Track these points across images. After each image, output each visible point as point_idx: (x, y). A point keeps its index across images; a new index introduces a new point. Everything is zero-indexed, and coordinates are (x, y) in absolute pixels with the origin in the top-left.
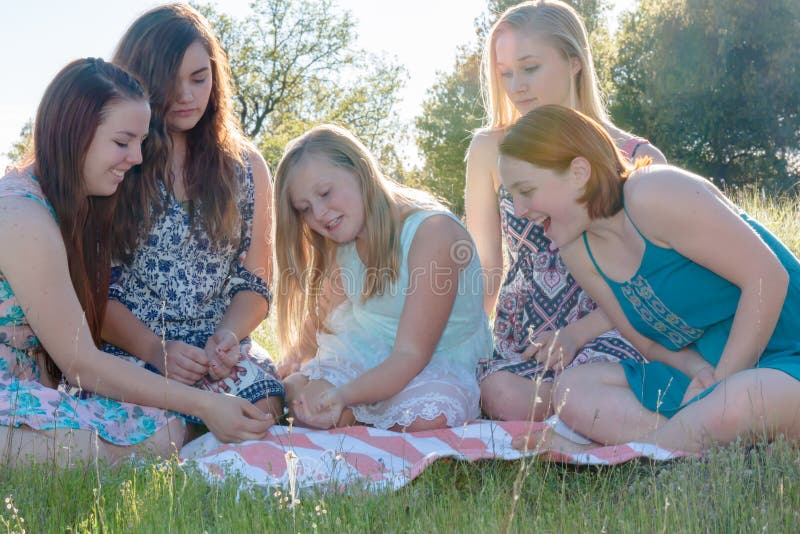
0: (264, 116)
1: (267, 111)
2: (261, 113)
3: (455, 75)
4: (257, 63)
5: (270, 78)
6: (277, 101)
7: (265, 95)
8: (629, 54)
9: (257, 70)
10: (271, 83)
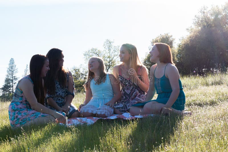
0: (108, 69)
1: (109, 68)
2: (108, 68)
3: (146, 58)
4: (106, 59)
5: (109, 61)
6: (111, 66)
7: (108, 65)
8: (180, 51)
9: (106, 60)
10: (109, 63)
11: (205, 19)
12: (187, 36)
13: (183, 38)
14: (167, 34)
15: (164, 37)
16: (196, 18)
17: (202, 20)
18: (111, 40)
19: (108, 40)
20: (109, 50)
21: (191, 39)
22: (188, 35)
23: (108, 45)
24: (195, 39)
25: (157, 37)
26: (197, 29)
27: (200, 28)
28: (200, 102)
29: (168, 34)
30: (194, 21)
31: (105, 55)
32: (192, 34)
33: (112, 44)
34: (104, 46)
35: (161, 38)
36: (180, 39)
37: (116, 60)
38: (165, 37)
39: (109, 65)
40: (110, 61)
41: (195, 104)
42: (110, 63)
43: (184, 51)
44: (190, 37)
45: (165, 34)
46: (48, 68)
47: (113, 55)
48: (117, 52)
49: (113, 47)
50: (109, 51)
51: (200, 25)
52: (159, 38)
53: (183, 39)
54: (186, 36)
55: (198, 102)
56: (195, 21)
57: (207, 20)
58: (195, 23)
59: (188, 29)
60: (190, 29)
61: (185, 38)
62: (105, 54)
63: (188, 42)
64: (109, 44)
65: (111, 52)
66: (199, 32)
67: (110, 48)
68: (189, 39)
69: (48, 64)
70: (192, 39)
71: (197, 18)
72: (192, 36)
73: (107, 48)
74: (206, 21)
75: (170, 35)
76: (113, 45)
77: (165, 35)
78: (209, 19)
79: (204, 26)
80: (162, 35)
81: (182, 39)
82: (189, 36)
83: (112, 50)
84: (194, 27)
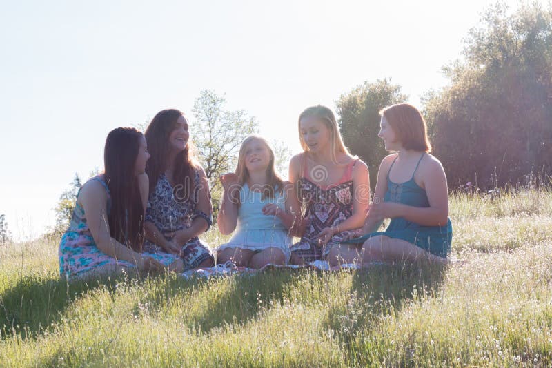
11: (500, 41)
12: (444, 88)
13: (431, 93)
14: (386, 81)
15: (375, 89)
16: (472, 37)
17: (490, 45)
18: (218, 94)
19: (206, 94)
20: (211, 123)
21: (456, 97)
22: (447, 87)
23: (208, 107)
24: (466, 98)
25: (356, 88)
26: (475, 69)
27: (482, 67)
28: (483, 244)
29: (388, 82)
30: (467, 45)
31: (196, 139)
32: (460, 83)
33: (218, 105)
34: (193, 111)
35: (368, 92)
36: (422, 99)
37: (231, 155)
38: (378, 91)
39: (210, 167)
40: (212, 158)
41: (473, 248)
42: (211, 164)
43: (434, 134)
44: (454, 93)
45: (378, 81)
46: (147, 155)
47: (221, 137)
48: (234, 130)
49: (222, 114)
50: (208, 128)
51: (483, 59)
52: (361, 92)
53: (432, 98)
54: (442, 90)
55: (478, 244)
56: (471, 47)
57: (504, 43)
58: (471, 52)
59: (446, 69)
60: (453, 68)
61: (437, 95)
62: (198, 135)
63: (448, 109)
64: (212, 105)
65: (216, 129)
66: (480, 78)
67: (213, 117)
68: (450, 98)
69: (146, 146)
70: (457, 99)
71: (475, 36)
72: (459, 90)
73: (204, 116)
74: (501, 48)
75: (392, 84)
76: (224, 107)
77: (378, 84)
78: (510, 41)
79: (496, 63)
80: (370, 83)
81: (428, 97)
82: (449, 89)
83: (218, 125)
84: (464, 62)
